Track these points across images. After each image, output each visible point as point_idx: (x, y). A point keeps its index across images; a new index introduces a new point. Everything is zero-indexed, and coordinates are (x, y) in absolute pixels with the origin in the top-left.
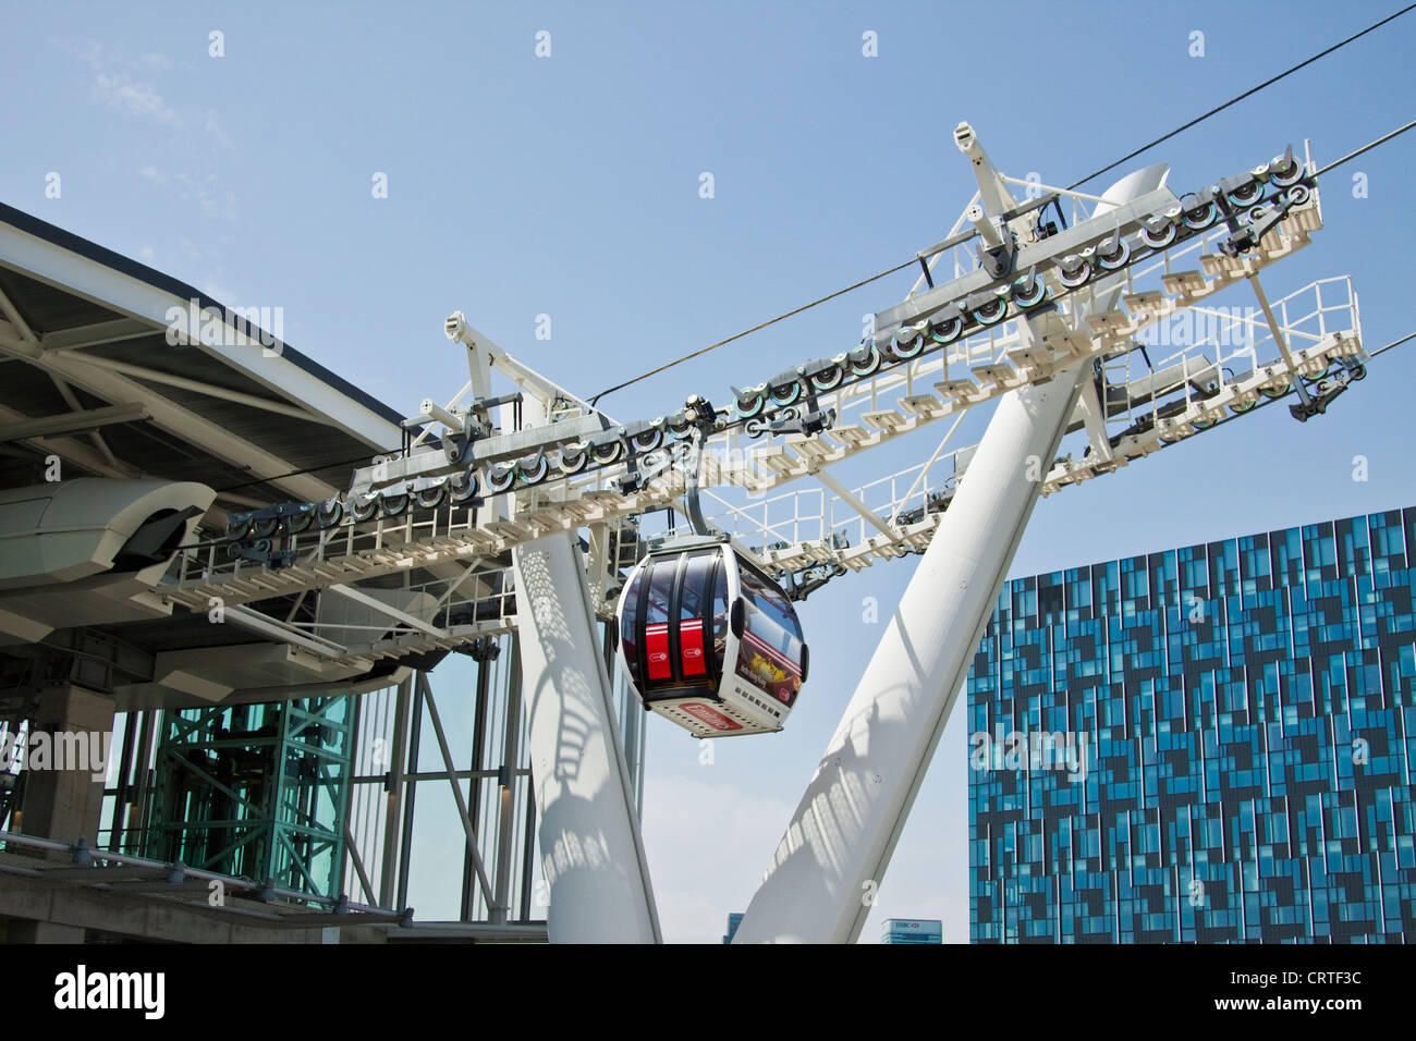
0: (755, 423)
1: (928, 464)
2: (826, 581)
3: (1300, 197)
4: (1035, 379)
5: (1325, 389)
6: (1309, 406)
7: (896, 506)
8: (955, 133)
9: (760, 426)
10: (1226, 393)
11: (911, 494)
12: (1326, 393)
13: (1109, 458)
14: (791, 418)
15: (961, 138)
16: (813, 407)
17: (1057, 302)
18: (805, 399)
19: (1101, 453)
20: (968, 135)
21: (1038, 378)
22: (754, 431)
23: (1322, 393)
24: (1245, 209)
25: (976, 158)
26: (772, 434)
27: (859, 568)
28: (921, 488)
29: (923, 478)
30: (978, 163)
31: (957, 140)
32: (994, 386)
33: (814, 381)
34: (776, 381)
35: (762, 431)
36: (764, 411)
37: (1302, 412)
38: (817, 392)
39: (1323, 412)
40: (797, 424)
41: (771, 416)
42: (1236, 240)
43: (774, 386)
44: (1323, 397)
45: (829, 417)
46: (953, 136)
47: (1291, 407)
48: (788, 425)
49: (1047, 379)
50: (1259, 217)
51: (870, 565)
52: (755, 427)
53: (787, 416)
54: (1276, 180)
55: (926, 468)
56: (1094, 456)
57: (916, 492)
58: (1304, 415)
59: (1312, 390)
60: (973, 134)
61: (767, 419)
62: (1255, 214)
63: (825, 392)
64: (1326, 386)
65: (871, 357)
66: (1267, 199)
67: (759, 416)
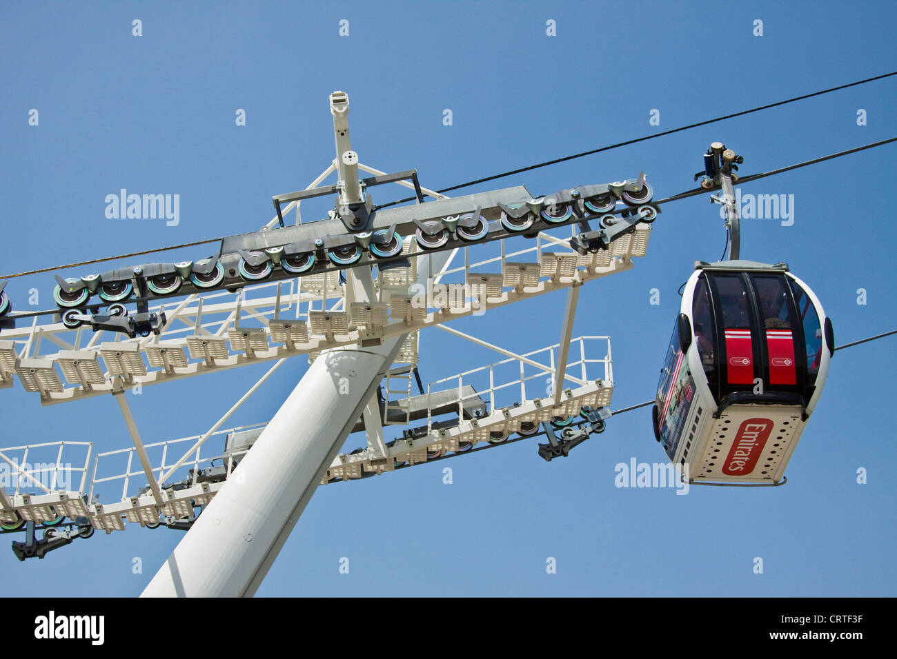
0: (77, 313)
1: (204, 436)
2: (68, 541)
3: (648, 216)
4: (365, 338)
5: (570, 436)
6: (557, 447)
7: (165, 471)
8: (331, 96)
9: (80, 316)
10: (496, 416)
11: (182, 462)
12: (571, 438)
13: (384, 455)
14: (117, 314)
15: (335, 101)
16: (143, 308)
17: (411, 260)
18: (137, 301)
19: (377, 450)
20: (344, 100)
21: (369, 338)
22: (74, 321)
23: (567, 438)
24: (599, 215)
25: (342, 129)
26: (91, 327)
27: (111, 530)
28: (192, 457)
29: (197, 448)
30: (342, 134)
31: (332, 103)
32: (323, 338)
33: (150, 285)
34: (107, 276)
35: (82, 322)
36: (88, 304)
37: (548, 452)
38: (150, 295)
39: (565, 455)
40: (122, 321)
41: (95, 309)
42: (589, 238)
43: (104, 280)
44: (569, 441)
45: (160, 321)
46: (328, 98)
47: (540, 445)
48: (113, 321)
49: (377, 342)
50: (610, 224)
51: (123, 528)
52: (76, 317)
53: (113, 312)
54: (627, 197)
55: (200, 440)
56: (370, 453)
57: (186, 461)
58: (551, 455)
59: (559, 433)
60: (348, 101)
61: (88, 311)
62: (608, 220)
63: (158, 296)
64: (571, 433)
65: (215, 272)
66: (618, 212)
67: (82, 308)
